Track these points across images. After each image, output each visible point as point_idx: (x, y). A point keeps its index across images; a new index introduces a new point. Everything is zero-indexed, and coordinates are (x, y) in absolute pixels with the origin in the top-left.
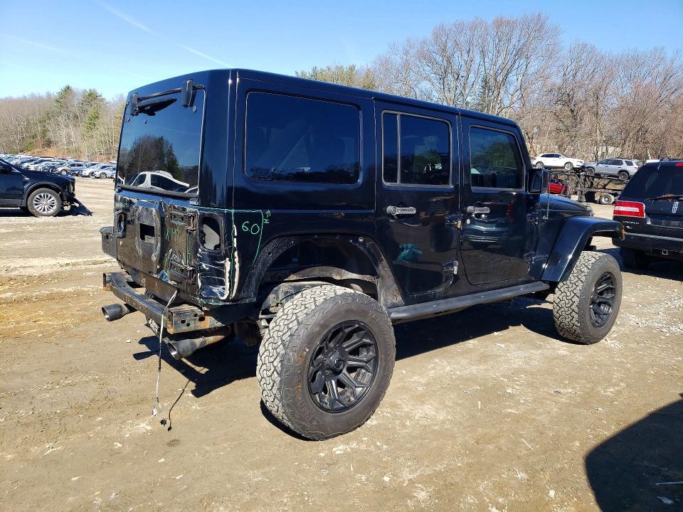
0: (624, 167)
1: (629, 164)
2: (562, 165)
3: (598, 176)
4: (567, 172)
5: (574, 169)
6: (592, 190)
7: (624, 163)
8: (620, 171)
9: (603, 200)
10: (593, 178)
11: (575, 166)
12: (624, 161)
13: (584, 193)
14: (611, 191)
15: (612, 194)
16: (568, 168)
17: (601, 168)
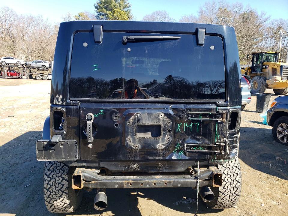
0: (43, 64)
1: (45, 63)
2: (15, 63)
3: (33, 67)
4: (19, 66)
5: (21, 64)
6: (32, 74)
7: (43, 62)
8: (42, 66)
9: (37, 78)
10: (31, 68)
11: (22, 63)
12: (43, 61)
13: (28, 75)
14: (40, 74)
15: (40, 75)
16: (18, 64)
17: (34, 64)
